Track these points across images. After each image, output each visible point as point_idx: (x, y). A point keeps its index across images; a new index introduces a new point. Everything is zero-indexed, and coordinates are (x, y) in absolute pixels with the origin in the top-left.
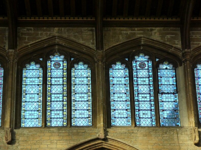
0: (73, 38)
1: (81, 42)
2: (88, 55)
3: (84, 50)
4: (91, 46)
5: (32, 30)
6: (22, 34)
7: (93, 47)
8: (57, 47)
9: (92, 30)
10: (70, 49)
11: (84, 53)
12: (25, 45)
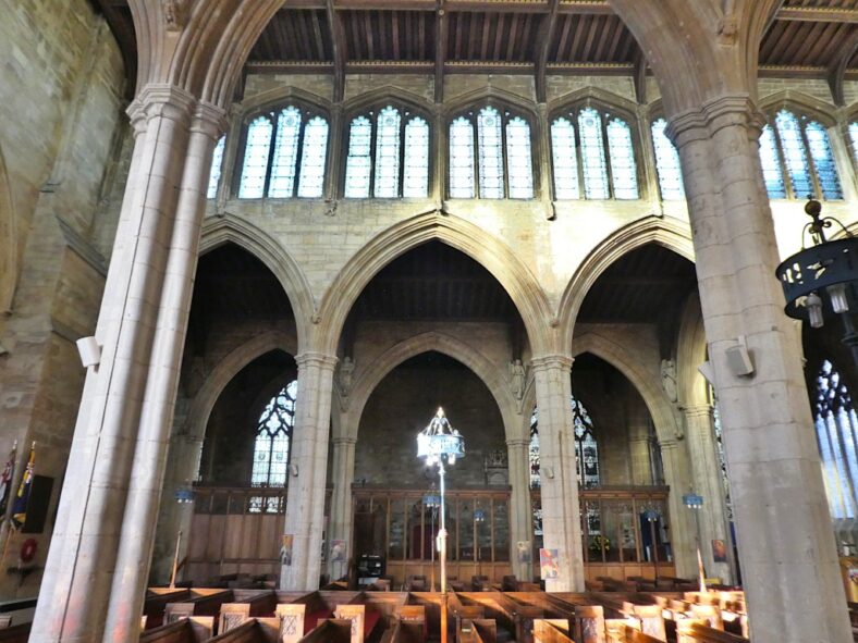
0: (608, 89)
1: (619, 93)
2: (627, 110)
3: (623, 104)
4: (631, 99)
5: (561, 79)
6: (551, 83)
7: (634, 99)
8: (589, 100)
9: (629, 80)
10: (605, 102)
11: (621, 108)
12: (554, 97)
